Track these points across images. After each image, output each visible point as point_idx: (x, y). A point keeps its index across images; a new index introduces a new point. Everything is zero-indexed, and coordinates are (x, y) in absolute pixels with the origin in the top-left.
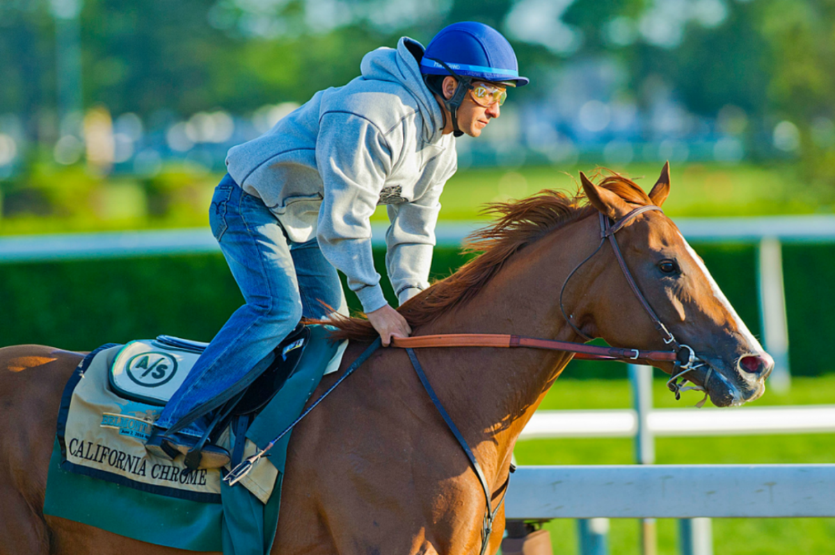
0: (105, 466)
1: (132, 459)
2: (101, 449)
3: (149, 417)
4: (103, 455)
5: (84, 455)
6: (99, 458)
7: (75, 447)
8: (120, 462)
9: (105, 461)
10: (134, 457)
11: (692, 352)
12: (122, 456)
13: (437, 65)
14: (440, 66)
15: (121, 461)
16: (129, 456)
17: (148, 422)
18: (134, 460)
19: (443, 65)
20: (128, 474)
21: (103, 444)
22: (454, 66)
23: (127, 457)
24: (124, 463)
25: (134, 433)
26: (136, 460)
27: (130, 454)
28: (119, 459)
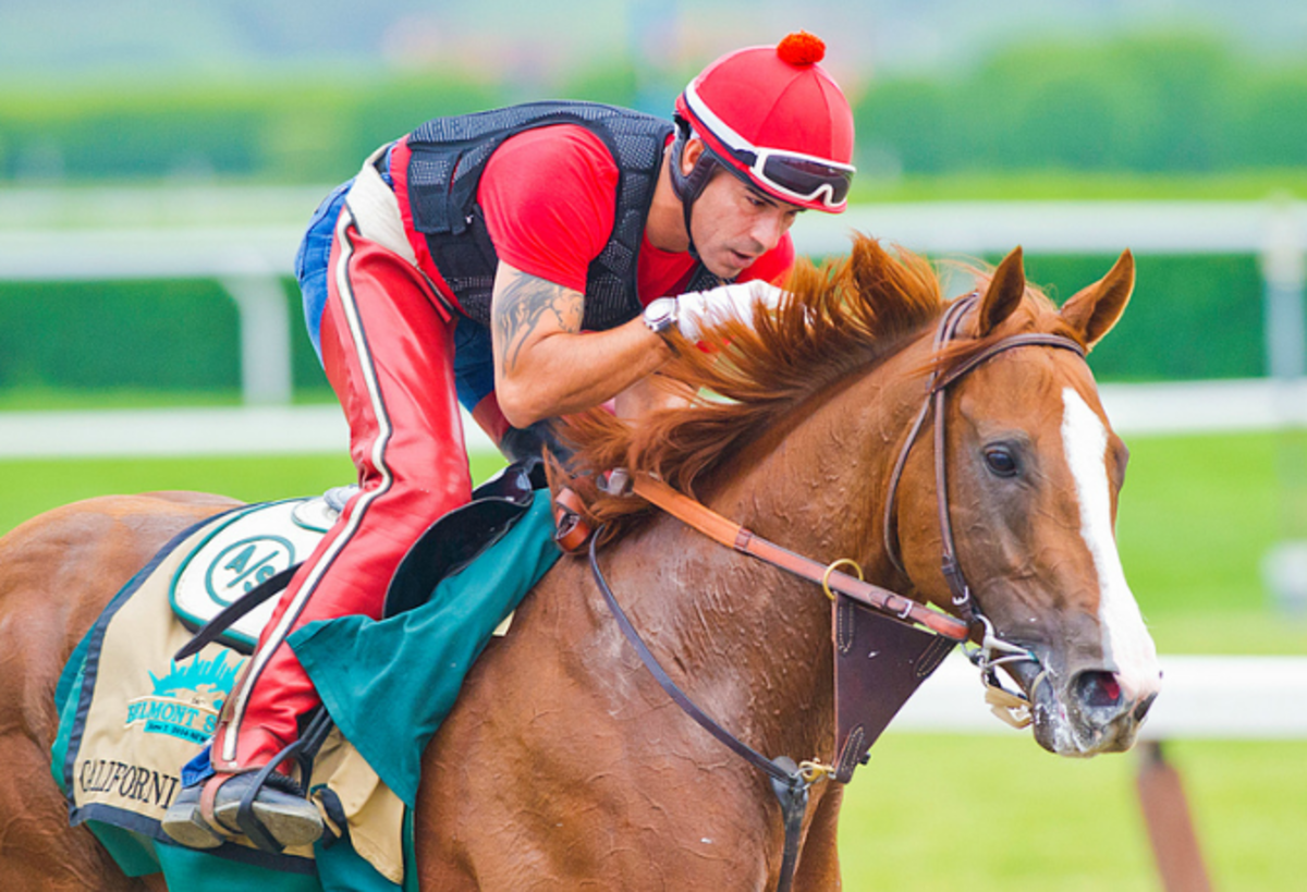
1: (161, 780)
3: (201, 698)
8: (139, 787)
10: (166, 777)
12: (144, 775)
15: (142, 785)
16: (156, 775)
17: (201, 706)
18: (164, 783)
23: (152, 776)
25: (170, 729)
26: (169, 782)
27: (157, 770)
28: (138, 783)
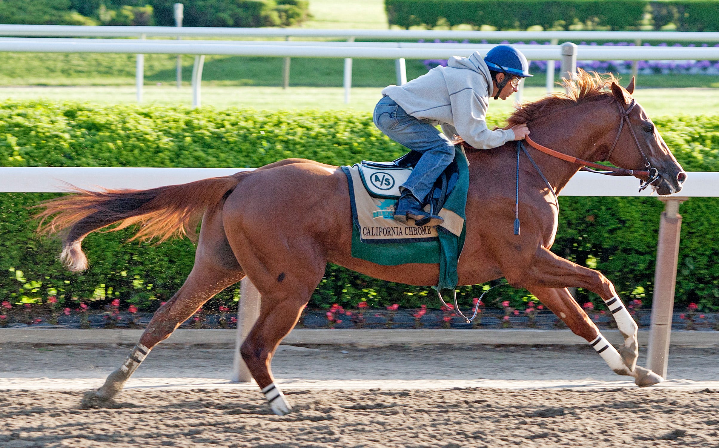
0: (382, 237)
2: (378, 229)
4: (380, 231)
5: (371, 234)
6: (378, 234)
7: (366, 231)
9: (382, 234)
11: (657, 171)
13: (496, 66)
14: (498, 67)
19: (500, 67)
20: (395, 237)
21: (379, 227)
22: (505, 68)
24: (391, 232)
